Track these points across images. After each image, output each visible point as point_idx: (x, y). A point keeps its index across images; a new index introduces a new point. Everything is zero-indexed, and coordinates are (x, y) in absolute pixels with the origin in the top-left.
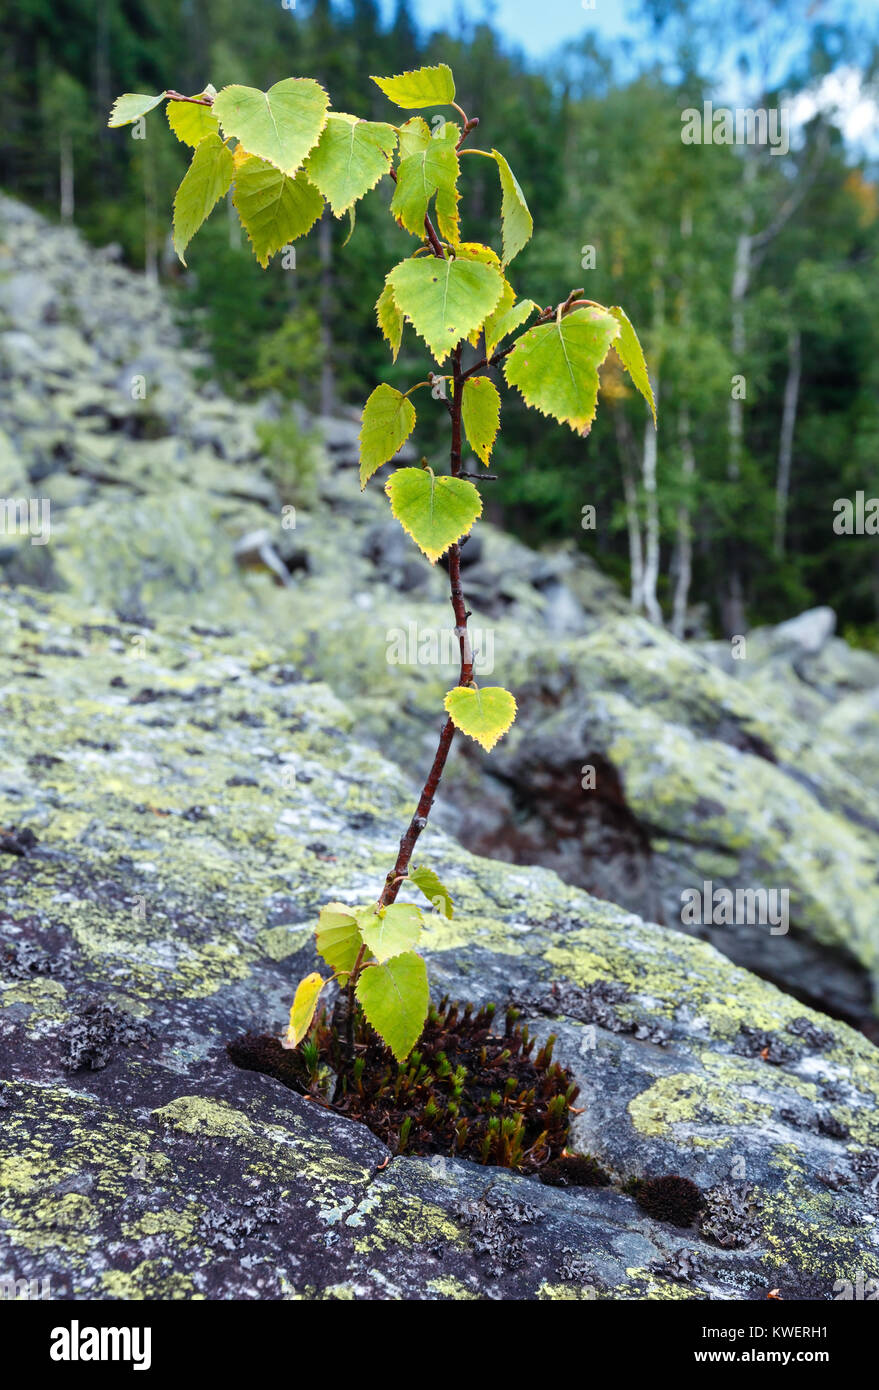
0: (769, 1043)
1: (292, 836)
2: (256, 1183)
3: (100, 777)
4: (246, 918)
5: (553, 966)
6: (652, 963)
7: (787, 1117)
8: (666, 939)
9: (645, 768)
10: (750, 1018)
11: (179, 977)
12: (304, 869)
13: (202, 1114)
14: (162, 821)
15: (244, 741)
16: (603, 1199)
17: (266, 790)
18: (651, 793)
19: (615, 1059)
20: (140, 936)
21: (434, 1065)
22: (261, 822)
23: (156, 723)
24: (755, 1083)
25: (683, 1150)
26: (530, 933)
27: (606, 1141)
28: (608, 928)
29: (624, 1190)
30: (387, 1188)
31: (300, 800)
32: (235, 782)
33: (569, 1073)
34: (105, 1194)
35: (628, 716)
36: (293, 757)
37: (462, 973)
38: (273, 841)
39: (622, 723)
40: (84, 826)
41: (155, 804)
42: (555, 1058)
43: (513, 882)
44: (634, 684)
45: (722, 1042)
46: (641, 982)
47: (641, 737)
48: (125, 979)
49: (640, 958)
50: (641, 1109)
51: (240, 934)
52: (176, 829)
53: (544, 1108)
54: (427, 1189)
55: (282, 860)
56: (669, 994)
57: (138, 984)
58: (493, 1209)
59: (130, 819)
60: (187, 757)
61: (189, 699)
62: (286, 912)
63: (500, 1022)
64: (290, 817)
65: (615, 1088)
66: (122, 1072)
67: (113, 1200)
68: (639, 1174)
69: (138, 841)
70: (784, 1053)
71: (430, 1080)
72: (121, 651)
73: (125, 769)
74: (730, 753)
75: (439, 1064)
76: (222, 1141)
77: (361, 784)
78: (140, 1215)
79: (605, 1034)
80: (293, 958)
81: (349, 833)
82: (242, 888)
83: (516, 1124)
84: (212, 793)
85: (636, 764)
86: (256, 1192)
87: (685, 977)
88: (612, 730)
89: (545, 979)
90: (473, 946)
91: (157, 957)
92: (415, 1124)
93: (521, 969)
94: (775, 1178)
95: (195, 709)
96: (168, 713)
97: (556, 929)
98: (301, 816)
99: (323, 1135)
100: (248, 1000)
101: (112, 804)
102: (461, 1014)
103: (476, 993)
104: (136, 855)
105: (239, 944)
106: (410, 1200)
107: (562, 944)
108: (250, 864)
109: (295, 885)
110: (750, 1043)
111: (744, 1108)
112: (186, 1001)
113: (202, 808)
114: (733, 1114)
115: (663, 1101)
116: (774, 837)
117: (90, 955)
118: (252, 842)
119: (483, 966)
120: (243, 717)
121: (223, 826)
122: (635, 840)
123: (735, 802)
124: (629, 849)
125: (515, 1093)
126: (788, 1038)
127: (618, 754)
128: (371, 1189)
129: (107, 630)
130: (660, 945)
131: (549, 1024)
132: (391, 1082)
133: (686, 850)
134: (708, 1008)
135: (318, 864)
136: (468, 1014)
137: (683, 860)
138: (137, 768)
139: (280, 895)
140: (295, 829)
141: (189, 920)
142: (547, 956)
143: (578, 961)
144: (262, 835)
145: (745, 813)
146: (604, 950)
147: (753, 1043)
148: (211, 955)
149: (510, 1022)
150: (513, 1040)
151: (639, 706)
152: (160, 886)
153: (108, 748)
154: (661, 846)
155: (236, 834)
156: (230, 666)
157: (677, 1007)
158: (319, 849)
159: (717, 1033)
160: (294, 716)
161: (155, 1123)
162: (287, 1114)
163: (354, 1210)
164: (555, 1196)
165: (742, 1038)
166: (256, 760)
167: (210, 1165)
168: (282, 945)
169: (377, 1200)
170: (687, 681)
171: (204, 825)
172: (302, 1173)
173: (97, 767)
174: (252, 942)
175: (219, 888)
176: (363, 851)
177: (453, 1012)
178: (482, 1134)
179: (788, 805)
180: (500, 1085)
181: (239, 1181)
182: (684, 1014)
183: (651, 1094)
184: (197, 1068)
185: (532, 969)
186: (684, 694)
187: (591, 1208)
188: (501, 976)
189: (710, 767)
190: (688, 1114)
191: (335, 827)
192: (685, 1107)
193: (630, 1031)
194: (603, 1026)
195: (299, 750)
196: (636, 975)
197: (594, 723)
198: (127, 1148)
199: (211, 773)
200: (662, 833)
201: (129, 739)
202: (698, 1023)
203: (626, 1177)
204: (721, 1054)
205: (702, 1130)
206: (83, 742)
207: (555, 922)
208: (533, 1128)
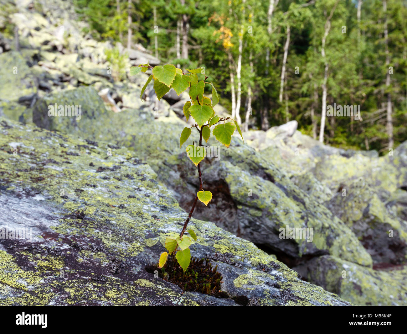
0: (265, 267)
1: (147, 213)
2: (159, 296)
3: (95, 195)
4: (140, 236)
5: (215, 249)
6: (239, 248)
7: (268, 284)
8: (242, 242)
9: (236, 184)
10: (261, 261)
11: (128, 251)
12: (152, 222)
13: (144, 283)
14: (114, 209)
15: (129, 184)
16: (228, 300)
17: (138, 199)
18: (237, 192)
19: (230, 271)
20: (117, 241)
21: (191, 272)
22: (139, 209)
23: (105, 178)
24: (261, 276)
25: (245, 290)
26: (210, 240)
27: (228, 289)
28: (228, 239)
29: (232, 299)
30: (184, 298)
31: (147, 202)
32: (130, 197)
33: (220, 274)
34: (130, 298)
35: (231, 168)
36: (143, 188)
37: (195, 250)
38: (143, 214)
39: (230, 170)
40: (95, 211)
41: (111, 204)
42: (217, 271)
43: (204, 226)
44: (233, 158)
45: (254, 267)
46: (236, 253)
47: (235, 175)
48: (117, 252)
49: (236, 247)
50: (236, 282)
51: (140, 240)
52: (118, 211)
53: (215, 282)
54: (193, 298)
55: (146, 220)
56: (243, 255)
57: (121, 253)
58: (206, 302)
59: (106, 208)
60: (116, 189)
61: (112, 170)
62: (150, 234)
63: (205, 262)
64: (146, 207)
65: (230, 277)
66: (124, 274)
67: (132, 299)
68: (235, 295)
69: (109, 215)
70: (268, 270)
71: (190, 275)
72: (89, 153)
73: (100, 193)
74: (261, 179)
75: (192, 272)
76: (150, 288)
77: (162, 197)
78: (138, 302)
79: (228, 265)
80: (154, 246)
81: (161, 212)
82: (138, 228)
83: (209, 285)
84: (124, 200)
85: (233, 183)
86: (159, 298)
87: (246, 251)
88: (227, 173)
89: (214, 252)
90: (196, 244)
91: (122, 246)
92: (188, 285)
93: (208, 249)
94: (264, 296)
95: (115, 173)
96: (107, 175)
97: (216, 239)
98: (149, 207)
99: (169, 287)
100: (145, 257)
101: (100, 204)
102: (196, 260)
103: (198, 255)
104: (110, 219)
105: (140, 243)
106: (189, 300)
107: (217, 243)
108: (138, 221)
109: (150, 227)
110: (260, 267)
111: (258, 282)
112: (132, 257)
113: (123, 205)
114: (256, 283)
115: (241, 280)
116: (273, 205)
117: (107, 246)
118: (137, 215)
119: (199, 249)
120: (128, 176)
121: (129, 210)
122: (232, 205)
123: (262, 195)
124: (230, 207)
125: (209, 278)
126: (269, 266)
127: (228, 180)
128: (181, 298)
129: (85, 147)
130: (241, 243)
131: (216, 263)
132: (181, 276)
133: (247, 208)
134: (251, 259)
135: (156, 221)
136: (198, 261)
137: (247, 212)
138: (103, 193)
139: (147, 230)
140: (148, 211)
141: (127, 236)
142: (214, 246)
143: (221, 247)
144: (140, 213)
145: (264, 198)
146: (227, 244)
147: (261, 267)
148: (134, 246)
149: (207, 262)
150: (208, 266)
151: (235, 165)
152: (118, 228)
153: (95, 186)
154: (240, 207)
155: (133, 212)
156: (121, 158)
157: (244, 259)
158: (155, 217)
159: (253, 265)
160: (141, 175)
161: (135, 284)
162: (161, 283)
163: (179, 302)
164: (218, 300)
165: (259, 266)
166: (134, 189)
167: (149, 293)
168: (151, 243)
169: (183, 300)
170: (249, 157)
171: (124, 210)
172: (167, 294)
173: (93, 192)
174: (143, 242)
175: (132, 228)
176: (166, 217)
177: (194, 260)
178: (202, 287)
179: (277, 195)
180: (205, 277)
181: (155, 296)
182: (246, 260)
183: (238, 278)
184: (139, 273)
185: (210, 249)
186: (248, 161)
187: (225, 302)
188: (204, 251)
189: (255, 184)
190: (246, 283)
191: (158, 210)
192: (245, 281)
193: (234, 264)
194: (228, 263)
195: (144, 187)
196: (235, 251)
197: (221, 170)
198: (131, 289)
199: (123, 194)
200: (240, 204)
201: (99, 184)
202: (249, 262)
203: (233, 296)
204: (254, 270)
205: (249, 286)
206: (88, 185)
207: (216, 237)
208: (213, 286)
